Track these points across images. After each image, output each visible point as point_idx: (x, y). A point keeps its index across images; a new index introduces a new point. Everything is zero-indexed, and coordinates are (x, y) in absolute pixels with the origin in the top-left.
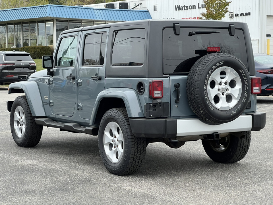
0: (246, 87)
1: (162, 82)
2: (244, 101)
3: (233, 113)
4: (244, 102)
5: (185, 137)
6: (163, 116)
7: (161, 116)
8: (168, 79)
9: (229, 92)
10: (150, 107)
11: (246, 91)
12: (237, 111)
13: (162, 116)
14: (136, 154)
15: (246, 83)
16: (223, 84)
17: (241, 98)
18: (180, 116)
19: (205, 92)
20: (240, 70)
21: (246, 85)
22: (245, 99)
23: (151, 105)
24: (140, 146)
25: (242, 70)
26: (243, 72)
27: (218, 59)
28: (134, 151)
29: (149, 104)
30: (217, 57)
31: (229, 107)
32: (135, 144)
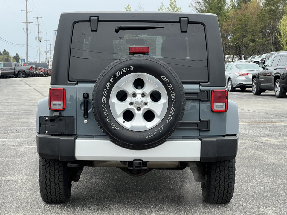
0: (173, 101)
1: (64, 91)
2: (170, 119)
3: (150, 136)
4: (169, 121)
5: (107, 162)
6: (65, 134)
7: (61, 133)
8: (75, 87)
9: (148, 107)
10: (46, 121)
11: (172, 106)
12: (157, 133)
13: (63, 133)
14: (48, 178)
15: (173, 96)
16: (139, 96)
17: (166, 116)
18: (92, 135)
19: (103, 106)
20: (163, 78)
21: (173, 98)
22: (170, 118)
23: (47, 118)
24: (54, 169)
25: (166, 78)
26: (167, 81)
27: (127, 63)
28: (45, 174)
29: (45, 116)
30: (126, 60)
31: (145, 127)
32: (47, 166)
